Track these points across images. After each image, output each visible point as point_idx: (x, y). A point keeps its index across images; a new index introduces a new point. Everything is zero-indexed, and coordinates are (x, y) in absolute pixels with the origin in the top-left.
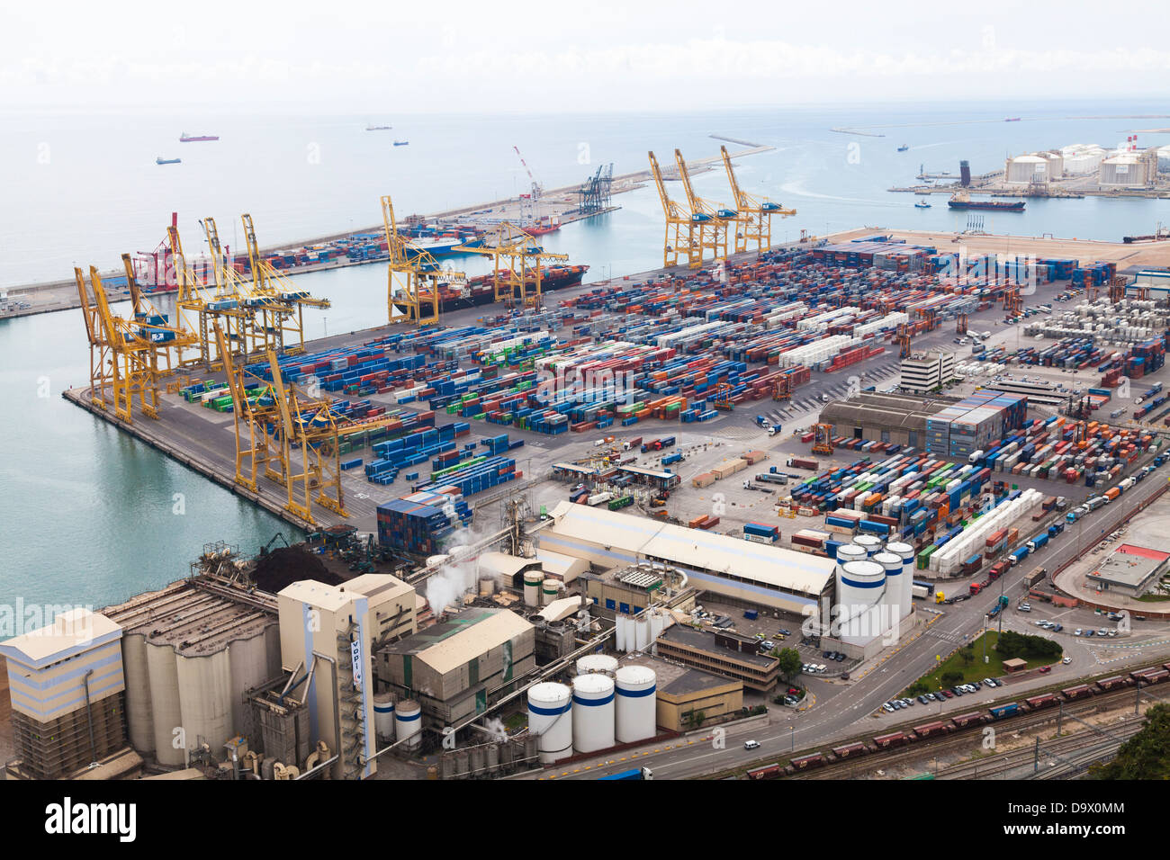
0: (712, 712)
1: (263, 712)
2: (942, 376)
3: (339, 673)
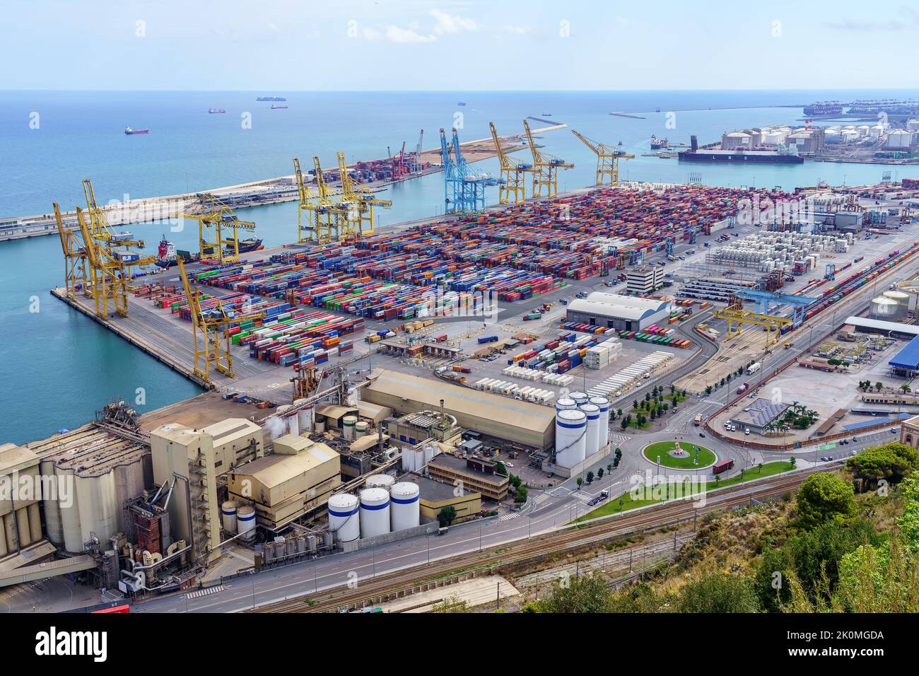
0: (459, 514)
2: (656, 282)
3: (191, 488)
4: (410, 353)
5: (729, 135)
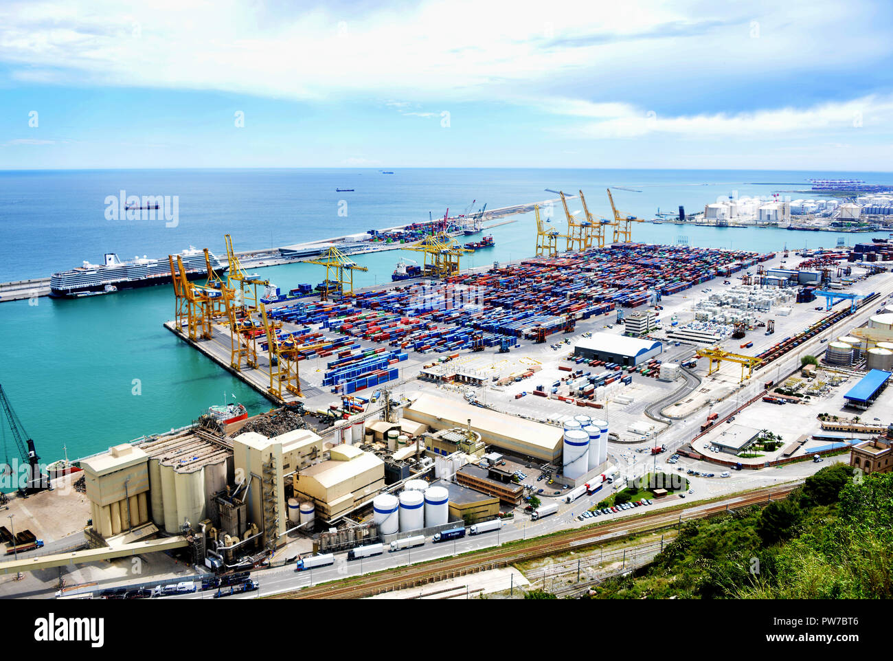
0: (482, 515)
1: (221, 506)
2: (649, 326)
3: (264, 485)
4: (444, 380)
5: (710, 206)
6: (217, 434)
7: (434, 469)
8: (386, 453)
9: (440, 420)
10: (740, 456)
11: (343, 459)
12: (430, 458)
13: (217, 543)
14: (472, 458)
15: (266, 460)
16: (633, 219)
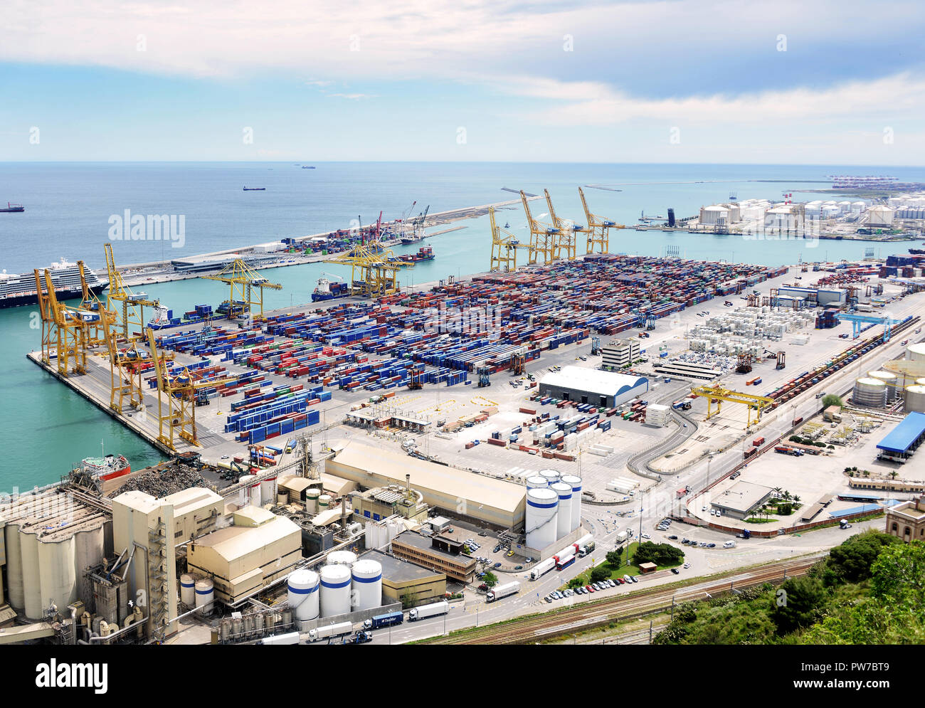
0: (424, 595)
1: (95, 584)
2: (632, 357)
3: (150, 558)
4: (377, 425)
5: (707, 209)
6: (92, 493)
7: (363, 537)
8: (303, 517)
9: (371, 475)
10: (748, 521)
11: (248, 524)
12: (359, 524)
13: (90, 631)
14: (412, 524)
15: (153, 525)
16: (610, 225)
